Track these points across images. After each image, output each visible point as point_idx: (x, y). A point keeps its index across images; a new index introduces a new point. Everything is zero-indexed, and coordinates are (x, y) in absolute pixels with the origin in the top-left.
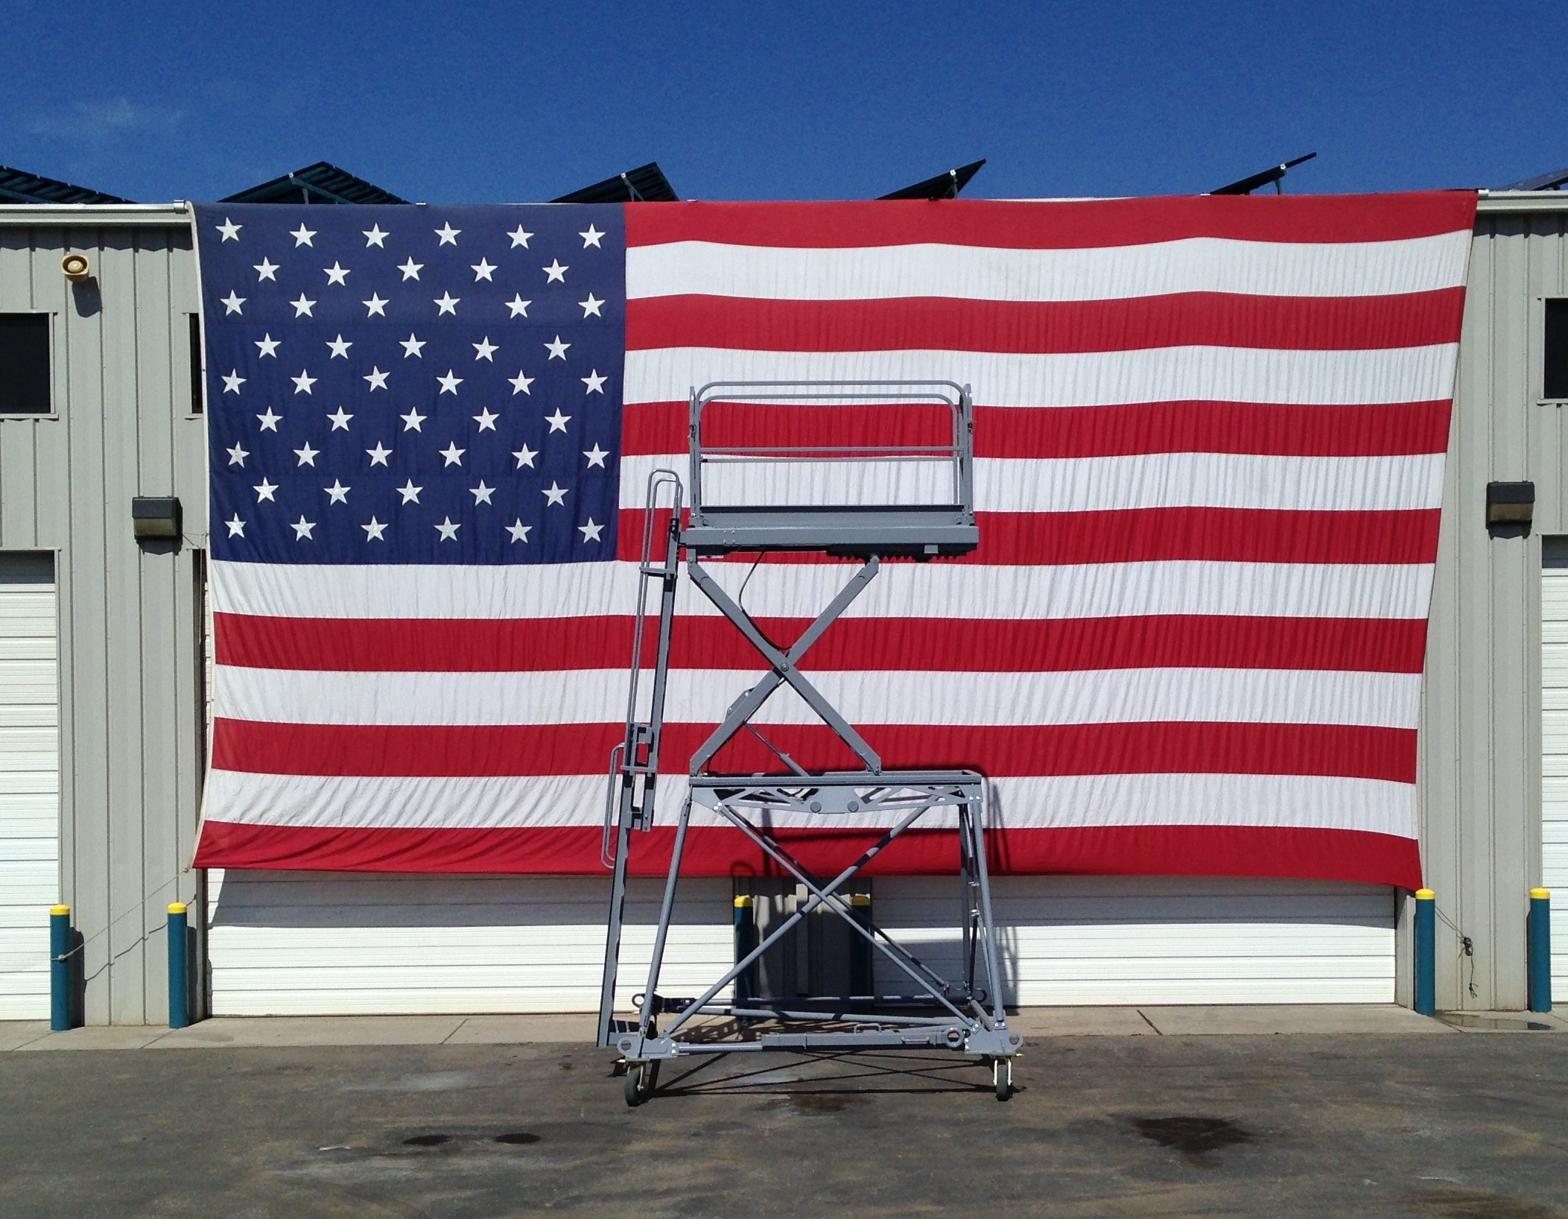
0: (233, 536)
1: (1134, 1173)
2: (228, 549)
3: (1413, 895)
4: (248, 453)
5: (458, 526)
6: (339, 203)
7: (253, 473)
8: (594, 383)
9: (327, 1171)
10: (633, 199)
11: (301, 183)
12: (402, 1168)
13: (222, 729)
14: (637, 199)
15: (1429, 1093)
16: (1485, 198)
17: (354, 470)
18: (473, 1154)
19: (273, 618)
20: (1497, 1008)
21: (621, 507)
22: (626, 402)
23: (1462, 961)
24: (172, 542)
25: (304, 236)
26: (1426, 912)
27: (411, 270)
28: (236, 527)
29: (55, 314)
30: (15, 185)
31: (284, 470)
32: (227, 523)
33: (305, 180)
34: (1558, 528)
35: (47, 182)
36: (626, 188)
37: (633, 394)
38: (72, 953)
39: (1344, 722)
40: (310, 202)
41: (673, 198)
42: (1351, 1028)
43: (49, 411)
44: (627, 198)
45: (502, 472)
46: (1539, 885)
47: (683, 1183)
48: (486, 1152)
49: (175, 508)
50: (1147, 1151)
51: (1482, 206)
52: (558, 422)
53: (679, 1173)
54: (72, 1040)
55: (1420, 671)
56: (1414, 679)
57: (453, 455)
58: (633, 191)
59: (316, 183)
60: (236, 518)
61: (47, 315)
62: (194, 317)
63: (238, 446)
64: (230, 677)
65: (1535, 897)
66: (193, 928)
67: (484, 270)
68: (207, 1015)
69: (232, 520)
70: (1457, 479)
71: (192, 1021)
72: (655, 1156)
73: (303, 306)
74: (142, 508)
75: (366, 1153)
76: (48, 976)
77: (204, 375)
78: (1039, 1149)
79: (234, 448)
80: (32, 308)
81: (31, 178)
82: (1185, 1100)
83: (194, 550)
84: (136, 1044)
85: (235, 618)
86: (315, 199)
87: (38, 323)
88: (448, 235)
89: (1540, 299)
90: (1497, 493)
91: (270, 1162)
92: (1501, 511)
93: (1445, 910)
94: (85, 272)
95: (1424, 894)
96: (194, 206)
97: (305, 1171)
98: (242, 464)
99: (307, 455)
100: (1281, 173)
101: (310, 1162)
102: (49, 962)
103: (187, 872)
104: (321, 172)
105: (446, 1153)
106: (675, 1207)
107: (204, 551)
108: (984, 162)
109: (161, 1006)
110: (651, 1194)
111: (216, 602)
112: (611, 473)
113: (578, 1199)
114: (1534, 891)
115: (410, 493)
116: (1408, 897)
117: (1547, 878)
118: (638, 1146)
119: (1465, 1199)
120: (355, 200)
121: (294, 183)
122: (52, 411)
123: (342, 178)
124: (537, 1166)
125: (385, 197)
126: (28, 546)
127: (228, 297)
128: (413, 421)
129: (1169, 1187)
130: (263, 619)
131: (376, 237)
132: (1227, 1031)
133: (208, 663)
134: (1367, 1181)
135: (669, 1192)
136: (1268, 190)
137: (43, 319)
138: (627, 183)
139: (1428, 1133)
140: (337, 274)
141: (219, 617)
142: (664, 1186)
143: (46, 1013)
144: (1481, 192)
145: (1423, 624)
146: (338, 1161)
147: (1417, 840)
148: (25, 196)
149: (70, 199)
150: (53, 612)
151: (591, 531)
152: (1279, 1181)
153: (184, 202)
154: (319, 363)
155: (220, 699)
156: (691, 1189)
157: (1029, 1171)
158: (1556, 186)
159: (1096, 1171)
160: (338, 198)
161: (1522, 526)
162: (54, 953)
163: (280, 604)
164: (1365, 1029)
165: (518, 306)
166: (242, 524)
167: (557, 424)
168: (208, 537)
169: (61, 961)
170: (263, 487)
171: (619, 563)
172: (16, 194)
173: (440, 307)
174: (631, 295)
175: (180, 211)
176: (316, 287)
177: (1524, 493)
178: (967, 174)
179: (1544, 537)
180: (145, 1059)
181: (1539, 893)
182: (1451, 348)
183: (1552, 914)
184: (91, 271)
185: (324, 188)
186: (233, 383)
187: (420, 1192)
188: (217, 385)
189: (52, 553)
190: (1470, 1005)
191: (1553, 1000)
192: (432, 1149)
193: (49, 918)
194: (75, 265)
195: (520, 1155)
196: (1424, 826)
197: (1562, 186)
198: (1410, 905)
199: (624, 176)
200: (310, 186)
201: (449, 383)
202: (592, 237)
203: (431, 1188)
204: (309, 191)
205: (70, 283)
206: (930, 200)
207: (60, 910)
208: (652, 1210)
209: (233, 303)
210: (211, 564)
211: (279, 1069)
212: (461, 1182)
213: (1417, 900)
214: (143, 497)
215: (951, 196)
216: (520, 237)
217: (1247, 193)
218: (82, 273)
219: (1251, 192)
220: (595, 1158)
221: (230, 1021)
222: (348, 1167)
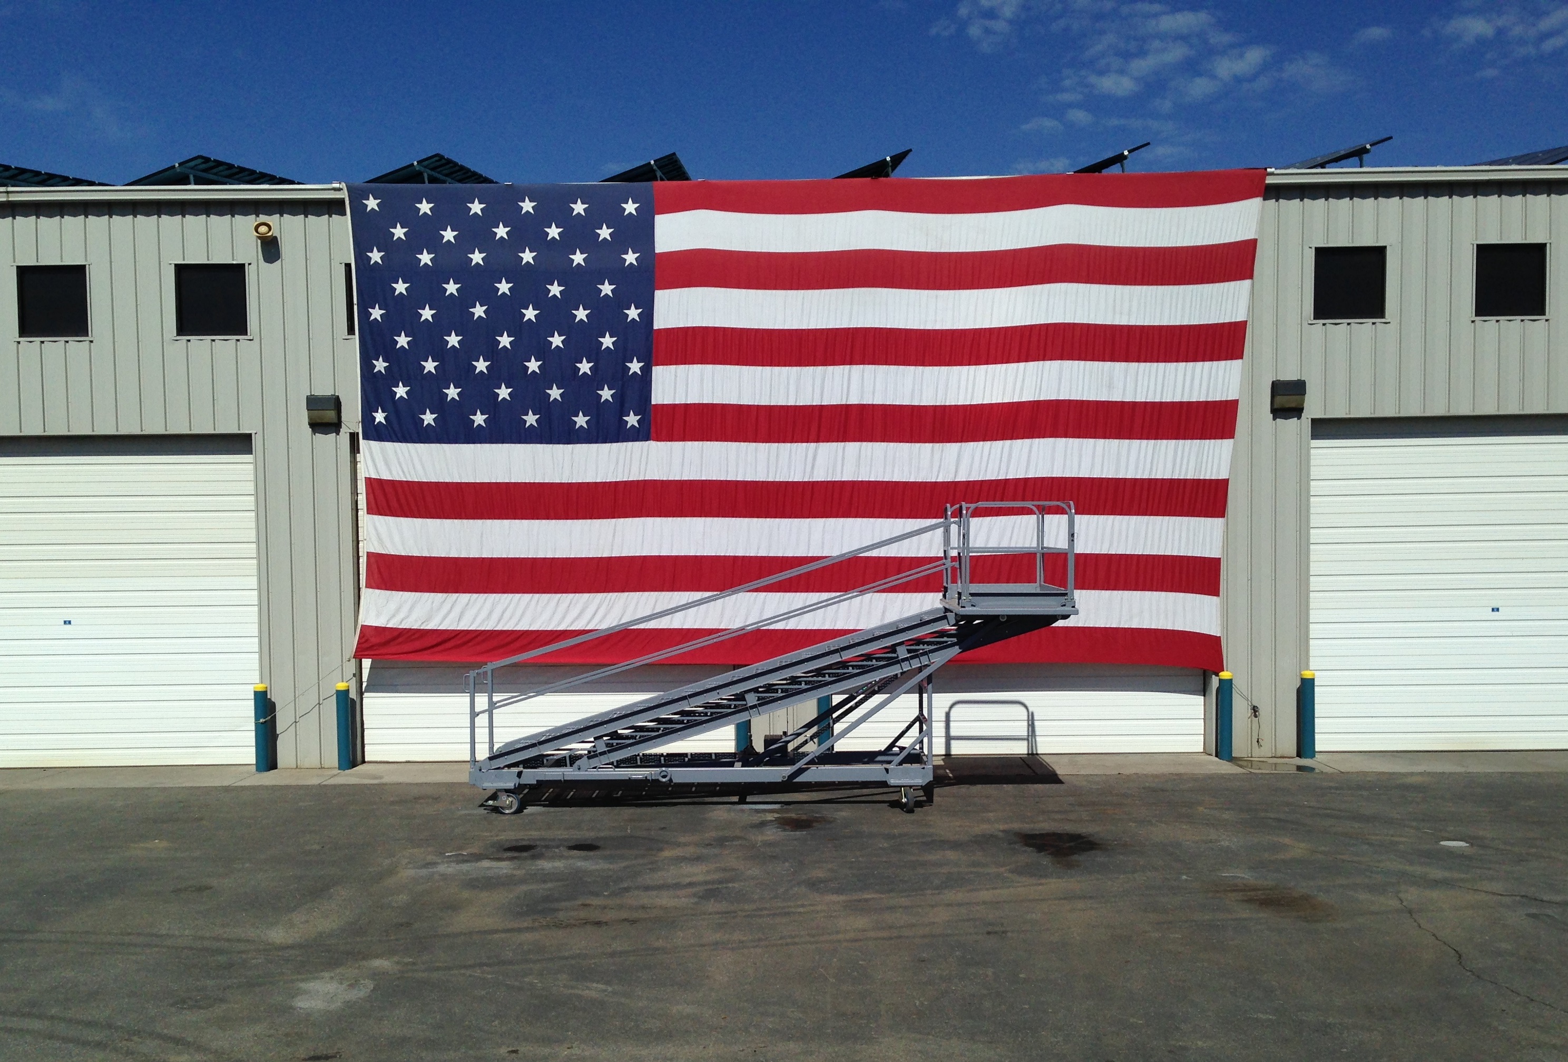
0: (378, 423)
1: (1019, 871)
2: (374, 432)
3: (1217, 675)
4: (388, 364)
5: (538, 416)
6: (449, 183)
7: (391, 378)
8: (633, 313)
9: (450, 869)
10: (659, 179)
11: (422, 169)
12: (504, 867)
13: (373, 560)
14: (662, 179)
15: (1226, 816)
16: (1272, 174)
17: (464, 376)
18: (552, 858)
19: (407, 482)
20: (1277, 756)
21: (653, 402)
22: (655, 327)
23: (1251, 721)
24: (334, 426)
25: (425, 207)
26: (1226, 688)
27: (501, 232)
28: (380, 417)
29: (250, 264)
30: (220, 171)
31: (414, 377)
32: (373, 414)
33: (425, 167)
34: (1323, 413)
35: (242, 170)
36: (654, 171)
37: (661, 322)
38: (270, 717)
39: (1168, 552)
40: (429, 182)
41: (687, 179)
42: (1173, 770)
43: (246, 334)
44: (654, 178)
45: (568, 378)
46: (1307, 668)
47: (701, 878)
48: (561, 857)
49: (336, 403)
50: (1028, 856)
51: (1269, 180)
52: (608, 341)
53: (698, 872)
54: (269, 778)
55: (1223, 516)
56: (1218, 522)
57: (533, 366)
58: (659, 174)
59: (433, 169)
60: (380, 410)
61: (244, 265)
62: (348, 266)
63: (381, 359)
64: (378, 524)
65: (1305, 677)
66: (353, 699)
67: (554, 232)
68: (364, 762)
69: (377, 412)
70: (1250, 379)
71: (354, 765)
72: (683, 859)
73: (425, 258)
74: (313, 402)
75: (478, 857)
76: (253, 734)
77: (355, 307)
78: (951, 855)
79: (378, 360)
80: (233, 260)
81: (231, 166)
82: (1054, 820)
83: (350, 433)
84: (315, 781)
85: (380, 482)
86: (432, 180)
87: (238, 271)
88: (527, 206)
89: (1311, 248)
90: (1278, 388)
91: (411, 863)
92: (1282, 401)
93: (1240, 686)
94: (270, 234)
95: (1225, 675)
96: (346, 185)
97: (435, 870)
98: (384, 372)
99: (430, 366)
100: (1125, 157)
101: (438, 863)
102: (254, 724)
103: (349, 661)
104: (437, 161)
105: (534, 857)
106: (694, 895)
107: (358, 433)
108: (911, 150)
109: (332, 756)
110: (677, 886)
111: (366, 470)
112: (645, 379)
113: (627, 890)
114: (1302, 673)
115: (504, 393)
116: (1213, 676)
117: (1312, 665)
118: (667, 853)
119: (1254, 890)
120: (460, 181)
121: (417, 169)
122: (249, 334)
123: (451, 165)
124: (598, 867)
125: (482, 179)
126: (233, 430)
127: (372, 252)
128: (505, 341)
129: (1043, 881)
130: (401, 482)
131: (476, 208)
132: (1082, 772)
133: (360, 513)
134: (1184, 877)
135: (690, 884)
136: (1115, 170)
137: (241, 267)
138: (655, 167)
139: (1227, 843)
140: (449, 235)
141: (369, 481)
142: (688, 880)
143: (253, 761)
144: (1269, 170)
145: (1225, 482)
146: (458, 862)
147: (1220, 637)
148: (227, 180)
149: (259, 181)
150: (252, 477)
151: (632, 420)
152: (1122, 876)
153: (340, 183)
154: (437, 299)
155: (370, 539)
156: (706, 883)
157: (945, 870)
158: (1322, 166)
159: (993, 870)
160: (449, 180)
161: (1296, 411)
162: (257, 718)
163: (412, 472)
164: (1182, 770)
165: (578, 258)
166: (384, 415)
167: (607, 343)
168: (360, 424)
169: (262, 723)
170: (399, 388)
171: (652, 444)
172: (220, 177)
173: (522, 258)
174: (658, 250)
175: (337, 190)
176: (435, 244)
177: (1298, 387)
178: (898, 159)
179: (1312, 420)
180: (322, 793)
181: (1307, 674)
182: (1247, 283)
183: (1316, 689)
184: (275, 232)
185: (439, 173)
186: (376, 313)
187: (515, 884)
188: (364, 314)
189: (250, 435)
190: (1257, 752)
191: (1317, 749)
192: (525, 854)
193: (253, 693)
194: (263, 229)
195: (585, 859)
196: (1225, 626)
197: (1327, 165)
198: (1215, 682)
199: (652, 162)
200: (430, 172)
201: (530, 314)
202: (630, 208)
203: (523, 881)
204: (428, 175)
205: (259, 241)
206: (872, 178)
207: (260, 687)
208: (678, 897)
209: (376, 256)
210: (362, 442)
211: (415, 799)
212: (545, 877)
213: (1220, 680)
214: (314, 395)
215: (887, 175)
216: (579, 208)
217: (1100, 172)
218: (268, 235)
219: (1103, 171)
220: (641, 861)
221: (382, 766)
222: (465, 867)
